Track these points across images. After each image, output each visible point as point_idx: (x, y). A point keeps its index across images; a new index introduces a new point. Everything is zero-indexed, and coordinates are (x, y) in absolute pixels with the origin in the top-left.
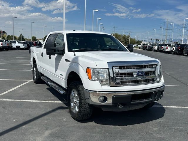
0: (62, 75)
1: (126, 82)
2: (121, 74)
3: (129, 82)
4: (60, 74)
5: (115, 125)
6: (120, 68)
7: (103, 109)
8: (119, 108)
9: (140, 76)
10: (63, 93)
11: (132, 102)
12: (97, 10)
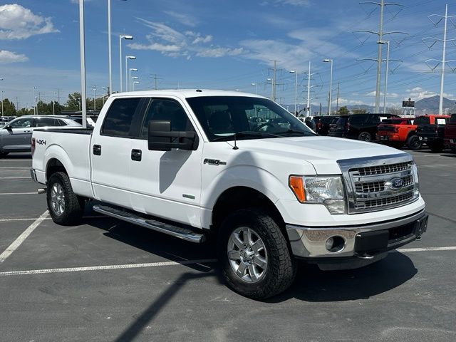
0: (193, 198)
1: (374, 202)
2: (365, 185)
3: (379, 202)
4: (184, 196)
5: (346, 300)
6: (362, 171)
7: (322, 267)
8: (366, 259)
9: (397, 187)
10: (200, 241)
11: (389, 246)
12: (131, 37)
